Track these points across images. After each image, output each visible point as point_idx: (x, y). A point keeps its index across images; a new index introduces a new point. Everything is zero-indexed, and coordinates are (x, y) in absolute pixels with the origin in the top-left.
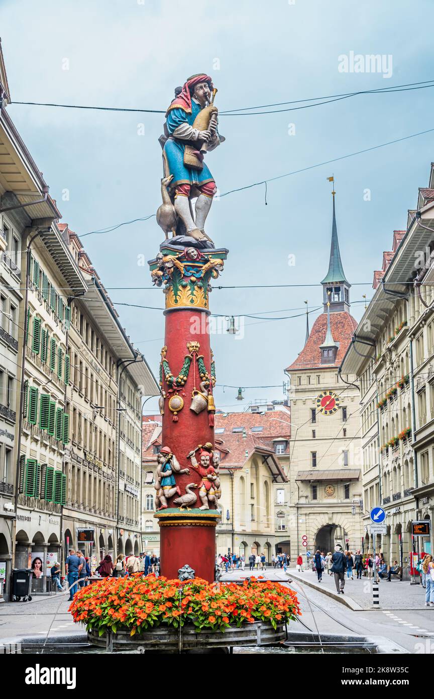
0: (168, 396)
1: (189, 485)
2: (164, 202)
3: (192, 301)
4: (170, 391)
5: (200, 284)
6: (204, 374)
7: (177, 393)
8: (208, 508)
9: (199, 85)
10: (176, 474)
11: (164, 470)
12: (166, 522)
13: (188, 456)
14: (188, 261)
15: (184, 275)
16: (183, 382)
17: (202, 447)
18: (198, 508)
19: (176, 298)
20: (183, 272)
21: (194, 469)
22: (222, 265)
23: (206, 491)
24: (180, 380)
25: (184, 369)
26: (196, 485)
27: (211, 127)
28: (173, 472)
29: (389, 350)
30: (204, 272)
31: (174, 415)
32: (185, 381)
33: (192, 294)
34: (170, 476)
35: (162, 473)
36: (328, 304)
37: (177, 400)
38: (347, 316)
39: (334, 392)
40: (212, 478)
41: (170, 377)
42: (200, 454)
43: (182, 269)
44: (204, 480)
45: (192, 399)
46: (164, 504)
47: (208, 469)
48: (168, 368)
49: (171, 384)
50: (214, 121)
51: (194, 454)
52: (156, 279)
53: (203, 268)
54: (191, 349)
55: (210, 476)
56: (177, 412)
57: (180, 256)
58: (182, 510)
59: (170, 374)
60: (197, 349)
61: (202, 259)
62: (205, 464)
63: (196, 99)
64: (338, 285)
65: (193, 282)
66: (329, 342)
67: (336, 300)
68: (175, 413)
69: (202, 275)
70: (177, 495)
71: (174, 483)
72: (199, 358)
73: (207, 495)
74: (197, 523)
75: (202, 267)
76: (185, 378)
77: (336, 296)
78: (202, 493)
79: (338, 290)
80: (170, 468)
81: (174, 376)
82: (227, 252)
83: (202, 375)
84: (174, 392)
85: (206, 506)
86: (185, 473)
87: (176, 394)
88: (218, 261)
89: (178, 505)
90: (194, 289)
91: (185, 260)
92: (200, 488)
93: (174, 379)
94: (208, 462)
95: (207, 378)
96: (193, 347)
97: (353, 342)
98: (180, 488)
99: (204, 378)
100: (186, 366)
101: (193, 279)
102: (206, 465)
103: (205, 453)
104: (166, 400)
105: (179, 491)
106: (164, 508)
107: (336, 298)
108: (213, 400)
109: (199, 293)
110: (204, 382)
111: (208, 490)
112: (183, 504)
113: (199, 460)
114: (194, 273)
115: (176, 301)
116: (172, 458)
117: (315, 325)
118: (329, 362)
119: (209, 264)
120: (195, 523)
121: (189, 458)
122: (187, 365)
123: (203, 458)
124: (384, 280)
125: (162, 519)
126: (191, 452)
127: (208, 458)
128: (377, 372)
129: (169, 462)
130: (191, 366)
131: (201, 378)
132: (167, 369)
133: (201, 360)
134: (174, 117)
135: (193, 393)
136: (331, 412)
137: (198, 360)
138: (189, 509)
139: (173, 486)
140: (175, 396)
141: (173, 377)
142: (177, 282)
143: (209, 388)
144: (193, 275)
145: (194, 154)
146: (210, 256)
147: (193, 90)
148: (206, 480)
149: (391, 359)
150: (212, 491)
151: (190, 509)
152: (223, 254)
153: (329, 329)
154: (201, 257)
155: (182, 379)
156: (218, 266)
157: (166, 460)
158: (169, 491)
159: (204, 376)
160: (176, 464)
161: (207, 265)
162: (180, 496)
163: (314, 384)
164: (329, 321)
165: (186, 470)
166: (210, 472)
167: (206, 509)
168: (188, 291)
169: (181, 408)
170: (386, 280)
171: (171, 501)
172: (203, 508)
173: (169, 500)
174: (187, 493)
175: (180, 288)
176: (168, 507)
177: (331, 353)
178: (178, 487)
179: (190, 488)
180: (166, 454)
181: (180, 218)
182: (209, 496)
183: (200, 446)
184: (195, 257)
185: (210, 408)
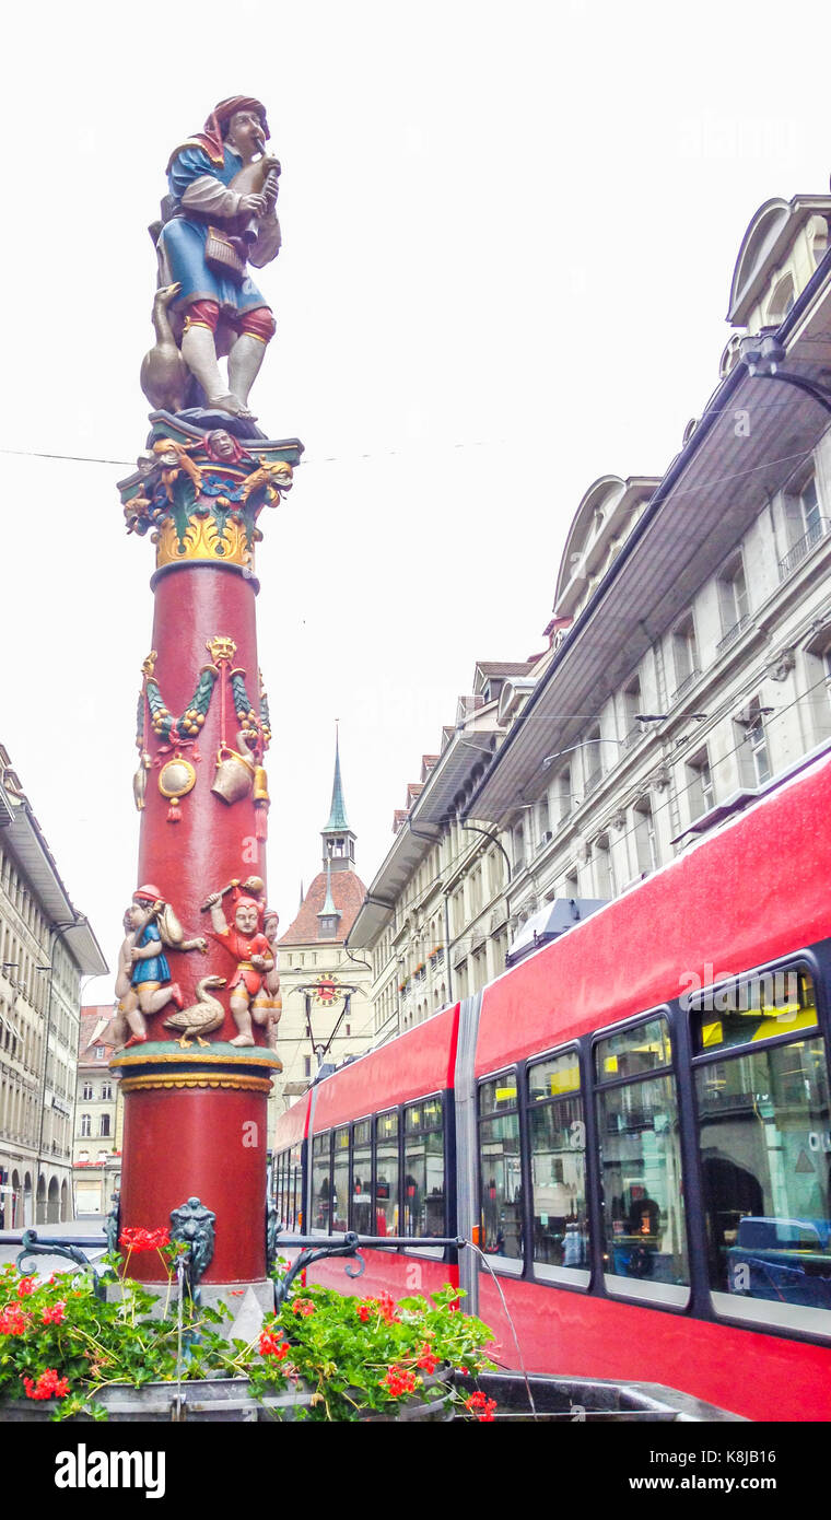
0: (157, 763)
1: (205, 982)
2: (160, 338)
3: (220, 549)
4: (164, 749)
5: (238, 513)
6: (247, 712)
7: (180, 755)
8: (252, 1041)
9: (240, 114)
10: (172, 950)
11: (141, 942)
12: (142, 1078)
13: (204, 906)
14: (211, 462)
15: (202, 493)
16: (195, 728)
17: (239, 886)
18: (227, 1041)
19: (181, 541)
20: (200, 485)
21: (217, 938)
22: (289, 475)
23: (246, 995)
24: (188, 722)
25: (200, 698)
26: (225, 981)
27: (268, 189)
28: (165, 945)
29: (415, 912)
30: (247, 489)
31: (172, 806)
32: (201, 726)
33: (220, 534)
34: (157, 956)
35: (137, 949)
36: (329, 860)
37: (180, 771)
38: (351, 877)
39: (334, 975)
40: (264, 964)
41: (163, 716)
42: (235, 901)
43: (199, 477)
44: (244, 968)
45: (217, 768)
46: (140, 1030)
47: (254, 940)
48: (158, 698)
49: (165, 732)
50: (274, 180)
51: (220, 902)
52: (135, 519)
53: (246, 481)
54: (215, 652)
55: (256, 958)
56: (179, 798)
57: (193, 446)
58: (184, 1043)
59: (164, 711)
60: (231, 653)
61: (245, 461)
62: (247, 926)
63: (233, 145)
64: (339, 837)
65: (220, 507)
66: (329, 908)
67: (339, 854)
68: (175, 801)
69: (243, 497)
70: (173, 1005)
71: (167, 975)
72: (235, 674)
73: (250, 1007)
74: (226, 1081)
75: (243, 479)
76: (200, 718)
77: (339, 850)
78: (238, 999)
79: (341, 842)
80: (156, 937)
81: (175, 715)
82: (300, 449)
83: (241, 714)
84: (171, 751)
85: (246, 1036)
86: (195, 949)
87: (177, 757)
88: (281, 466)
89: (177, 1031)
90: (224, 525)
91: (206, 459)
92: (234, 988)
93: (174, 721)
94: (254, 923)
95: (252, 722)
96: (221, 647)
97: (366, 903)
98: (183, 989)
99: (245, 723)
100: (203, 689)
101: (222, 500)
102: (250, 931)
103: (246, 901)
104: (152, 772)
105: (179, 995)
106: (138, 1043)
107: (337, 853)
108: (264, 776)
109: (234, 533)
110: (246, 731)
111: (252, 994)
112: (190, 1030)
113: (230, 917)
114: (226, 490)
115: (182, 549)
116: (162, 910)
117: (311, 887)
118: (330, 935)
119: (260, 472)
120: (220, 1081)
121: (207, 910)
122: (207, 687)
123: (241, 911)
124: (410, 816)
125: (130, 1070)
126: (214, 896)
127: (253, 911)
128: (396, 943)
129: (153, 921)
130: (216, 692)
131: (239, 721)
132: (156, 702)
133: (238, 679)
134: (184, 161)
135: (219, 754)
136: (330, 1002)
137: (231, 680)
138: (204, 1043)
139: (165, 983)
140: (176, 760)
141: (170, 717)
142: (186, 505)
143: (257, 745)
144: (222, 494)
145: (229, 241)
146: (263, 456)
147: (228, 125)
148: (248, 968)
149: (417, 925)
150: (262, 997)
151: (207, 1044)
152: (292, 451)
153: (329, 892)
154: (243, 457)
155: (193, 719)
156: (279, 475)
157: (149, 915)
158: (155, 995)
159: (246, 718)
160: (172, 925)
161: (255, 476)
162: (181, 1009)
163: (309, 964)
164: (329, 881)
165: (199, 941)
166: (258, 949)
167: (247, 1046)
168: (208, 527)
169: (189, 788)
170: (414, 816)
171: (159, 1023)
172: (240, 1040)
173: (152, 1019)
174: (199, 1000)
175: (193, 519)
176: (150, 1039)
177: (331, 924)
178: (176, 985)
179: (208, 988)
180: (149, 901)
181: (194, 376)
182: (255, 1010)
183: (235, 882)
184: (229, 452)
185: (259, 793)
